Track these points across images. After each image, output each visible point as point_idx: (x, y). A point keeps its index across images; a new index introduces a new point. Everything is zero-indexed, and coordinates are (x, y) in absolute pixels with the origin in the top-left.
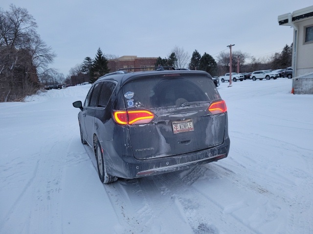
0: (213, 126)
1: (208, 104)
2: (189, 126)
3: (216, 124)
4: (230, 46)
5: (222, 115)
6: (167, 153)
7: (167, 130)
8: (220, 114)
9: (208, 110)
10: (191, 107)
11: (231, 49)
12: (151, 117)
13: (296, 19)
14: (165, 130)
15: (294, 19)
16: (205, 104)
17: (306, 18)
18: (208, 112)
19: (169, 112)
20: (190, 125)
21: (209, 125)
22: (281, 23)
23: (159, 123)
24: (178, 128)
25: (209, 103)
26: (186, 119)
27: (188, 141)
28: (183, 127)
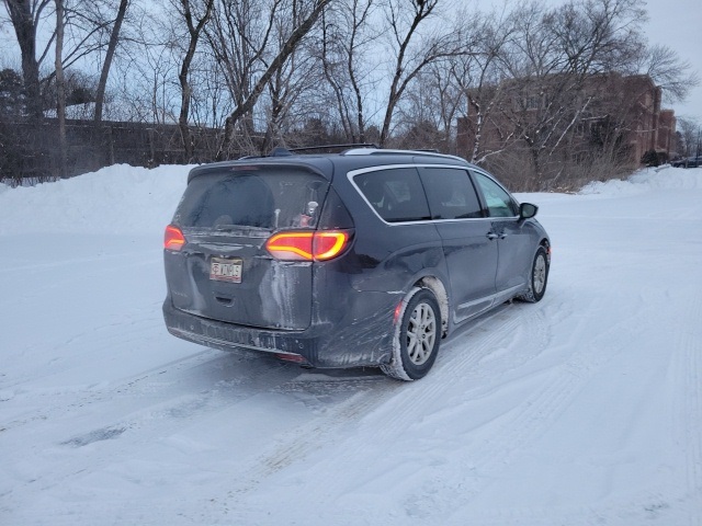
0: (275, 285)
1: (266, 235)
2: (235, 273)
3: (282, 281)
5: (303, 264)
6: (203, 312)
7: (204, 270)
8: (300, 261)
9: (264, 247)
10: (232, 235)
12: (182, 242)
14: (200, 268)
16: (261, 234)
18: (264, 250)
19: (199, 238)
20: (236, 271)
21: (266, 278)
23: (196, 254)
24: (218, 270)
25: (271, 232)
26: (231, 258)
27: (229, 301)
28: (225, 272)
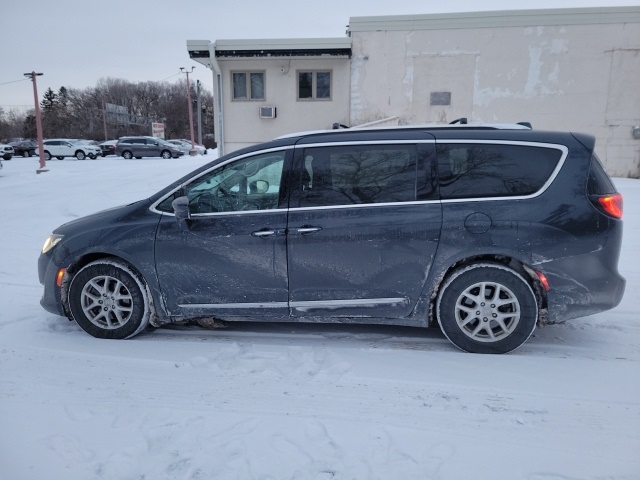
4: (33, 76)
11: (34, 81)
13: (221, 55)
15: (218, 53)
17: (239, 58)
22: (193, 54)
